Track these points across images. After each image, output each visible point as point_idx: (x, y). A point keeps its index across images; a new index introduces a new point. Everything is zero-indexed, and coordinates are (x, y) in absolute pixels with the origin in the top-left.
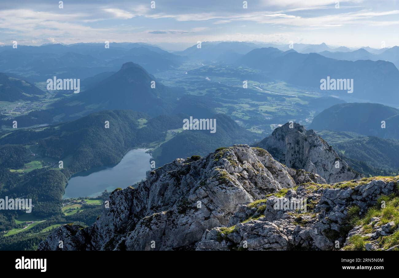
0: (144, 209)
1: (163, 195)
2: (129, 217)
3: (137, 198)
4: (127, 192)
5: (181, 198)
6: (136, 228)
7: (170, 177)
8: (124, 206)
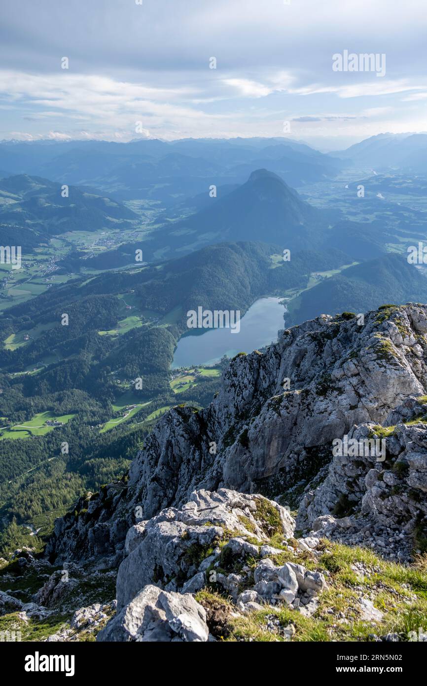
0: (272, 384)
1: (299, 366)
2: (254, 396)
3: (264, 367)
4: (252, 359)
5: (321, 373)
6: (261, 412)
7: (309, 340)
8: (248, 379)
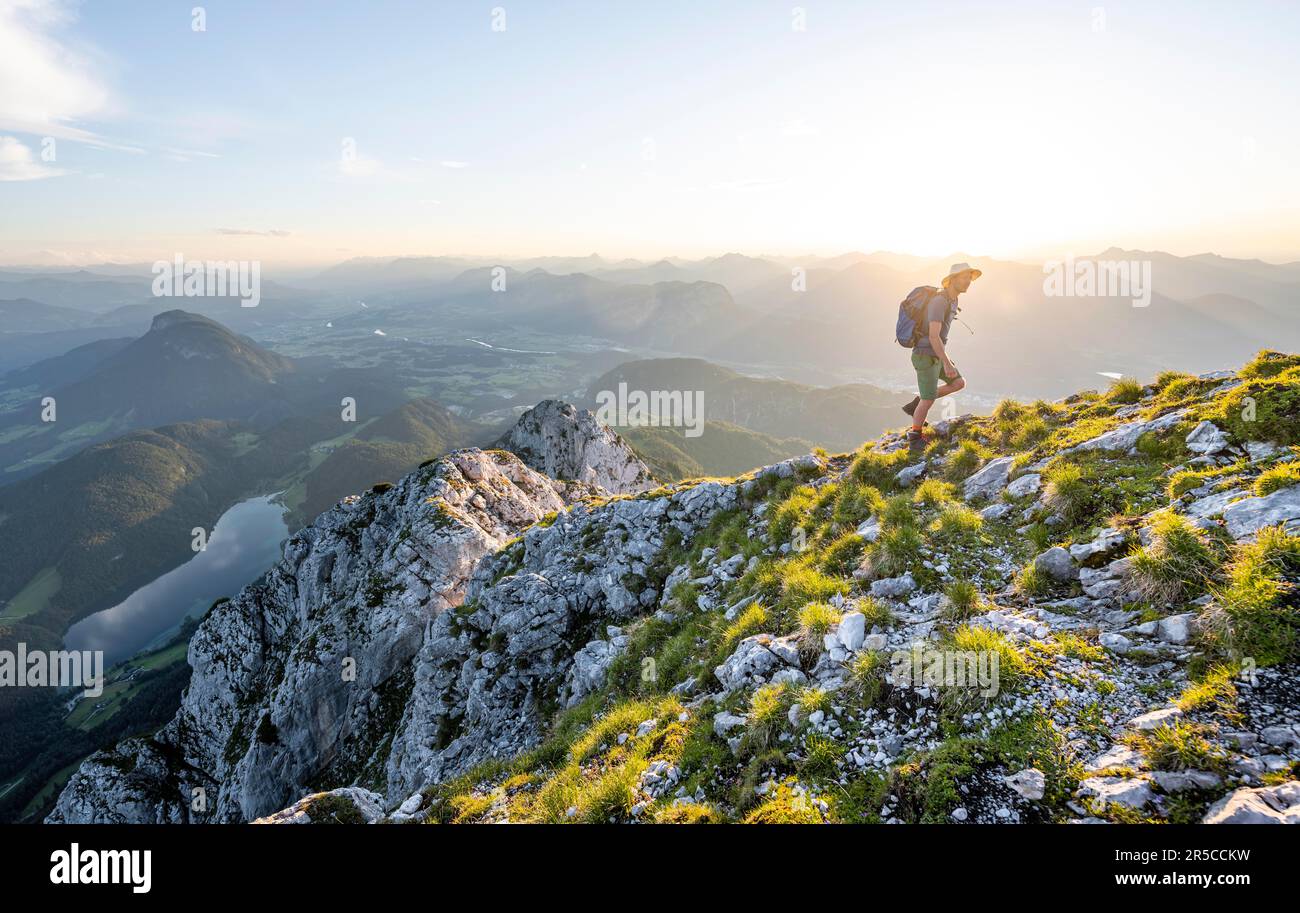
0: (293, 624)
1: (329, 580)
2: (264, 657)
3: (271, 606)
4: (245, 602)
5: (367, 576)
6: (286, 675)
7: (335, 539)
8: (245, 636)
